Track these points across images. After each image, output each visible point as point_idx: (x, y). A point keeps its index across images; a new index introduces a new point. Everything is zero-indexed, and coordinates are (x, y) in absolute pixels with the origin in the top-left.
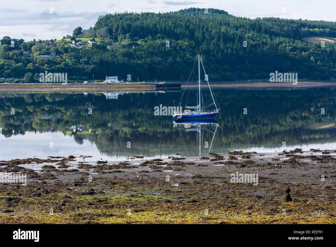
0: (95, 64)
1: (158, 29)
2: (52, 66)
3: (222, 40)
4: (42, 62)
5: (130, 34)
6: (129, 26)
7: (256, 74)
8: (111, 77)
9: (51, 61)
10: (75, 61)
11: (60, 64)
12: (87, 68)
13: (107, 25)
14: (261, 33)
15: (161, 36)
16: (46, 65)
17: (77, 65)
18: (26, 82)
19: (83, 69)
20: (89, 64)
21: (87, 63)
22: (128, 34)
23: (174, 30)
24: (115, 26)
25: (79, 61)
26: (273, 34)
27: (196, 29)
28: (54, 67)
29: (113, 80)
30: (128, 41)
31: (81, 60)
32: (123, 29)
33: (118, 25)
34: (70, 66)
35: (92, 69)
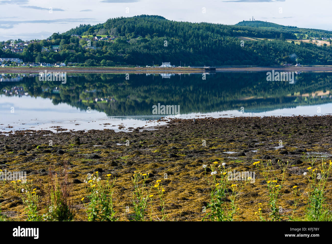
0: (129, 53)
1: (154, 29)
2: (101, 55)
3: (200, 38)
4: (94, 52)
5: (134, 33)
6: (134, 27)
7: (225, 62)
8: (166, 63)
9: (99, 51)
10: (115, 51)
11: (106, 53)
12: (125, 56)
13: (116, 26)
14: (214, 33)
15: (157, 34)
16: (97, 54)
17: (117, 55)
18: (88, 66)
19: (122, 56)
20: (125, 54)
21: (123, 53)
22: (133, 33)
23: (165, 30)
24: (123, 27)
25: (117, 51)
26: (222, 34)
27: (178, 30)
28: (103, 55)
29: (168, 65)
30: (140, 38)
31: (119, 51)
32: (129, 29)
33: (124, 26)
34: (113, 55)
35: (129, 57)
